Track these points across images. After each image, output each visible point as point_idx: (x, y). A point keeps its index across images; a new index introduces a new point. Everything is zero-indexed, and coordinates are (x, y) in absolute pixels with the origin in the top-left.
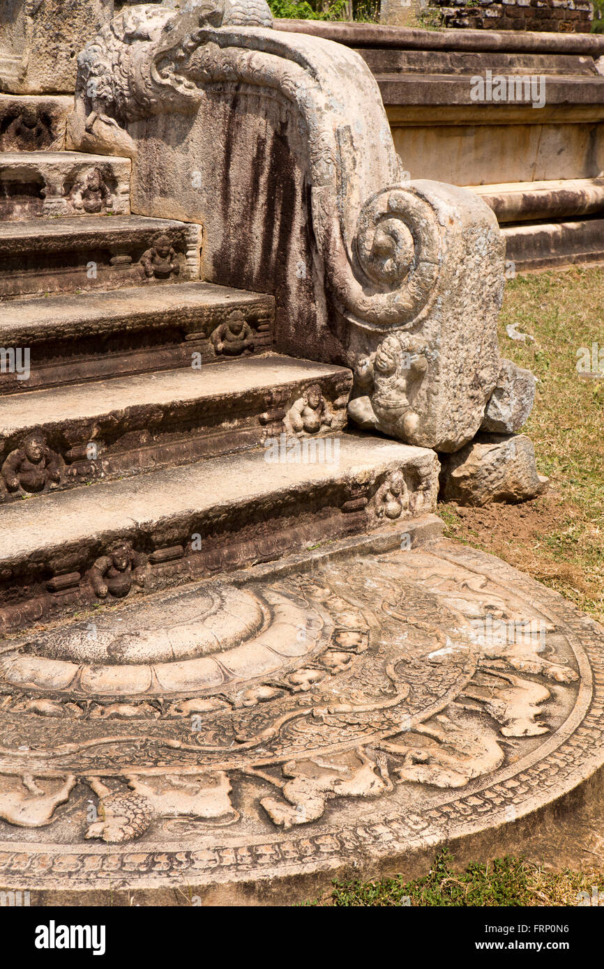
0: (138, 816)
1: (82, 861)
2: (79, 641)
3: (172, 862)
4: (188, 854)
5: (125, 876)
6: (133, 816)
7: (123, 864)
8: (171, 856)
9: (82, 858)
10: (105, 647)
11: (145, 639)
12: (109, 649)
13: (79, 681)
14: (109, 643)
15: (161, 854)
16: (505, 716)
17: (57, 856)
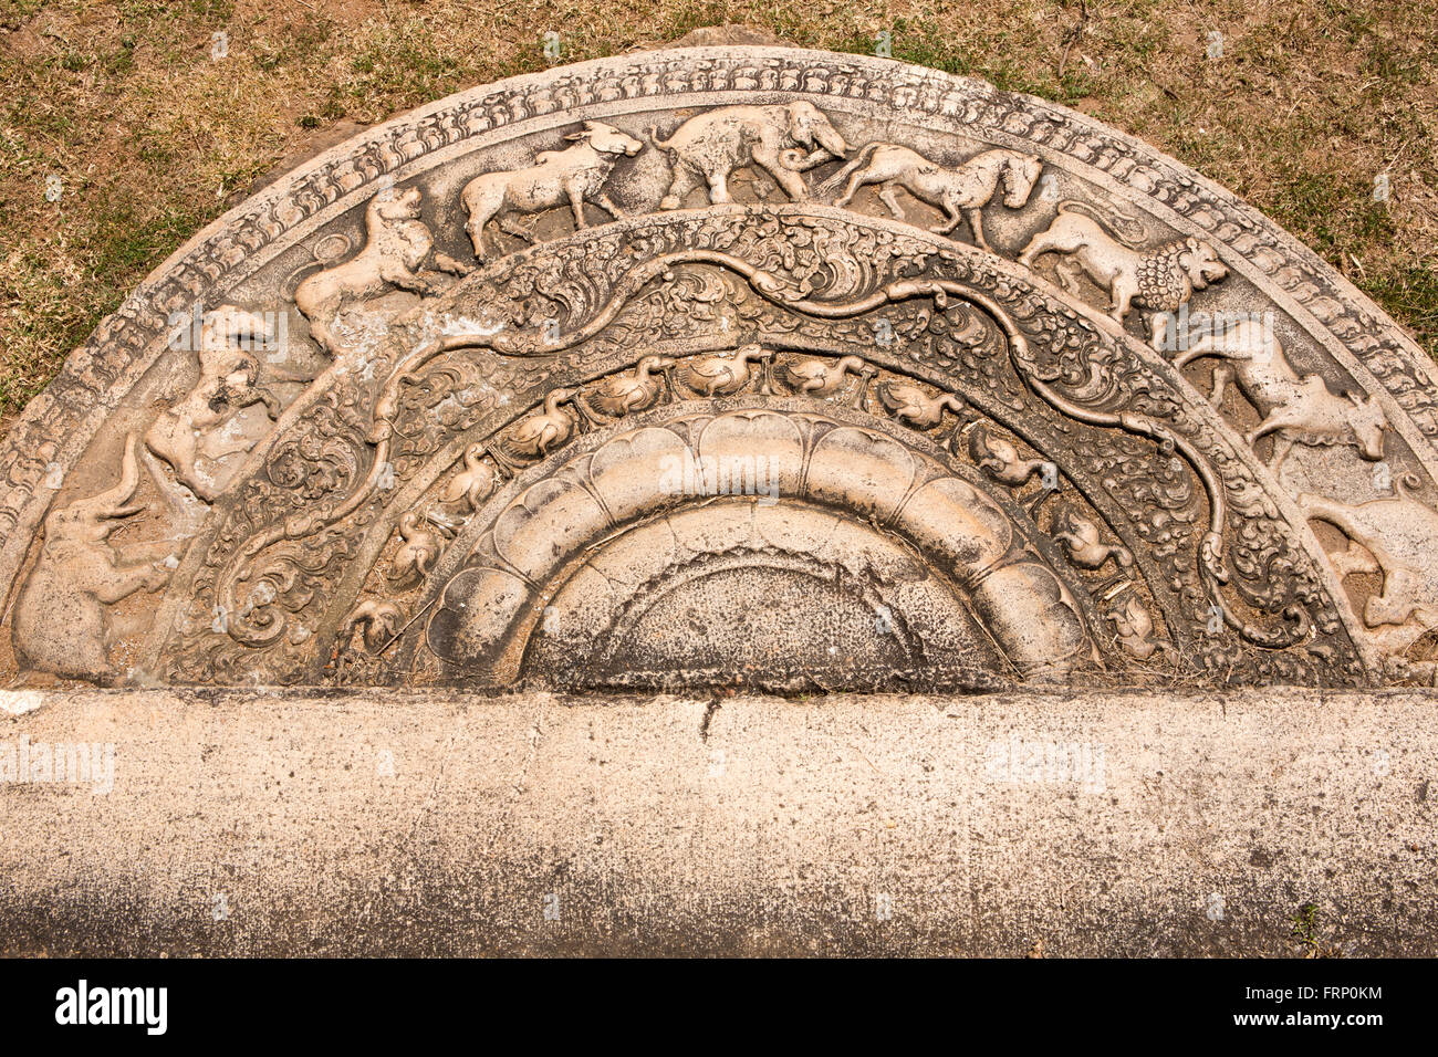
0: (1166, 254)
1: (1252, 252)
2: (948, 622)
3: (1175, 197)
4: (1154, 193)
5: (1228, 210)
6: (1172, 257)
7: (1220, 223)
8: (1170, 202)
9: (1249, 255)
10: (927, 583)
11: (867, 553)
12: (923, 578)
13: (1006, 556)
14: (918, 584)
15: (1177, 210)
16: (598, 165)
17: (1270, 274)
